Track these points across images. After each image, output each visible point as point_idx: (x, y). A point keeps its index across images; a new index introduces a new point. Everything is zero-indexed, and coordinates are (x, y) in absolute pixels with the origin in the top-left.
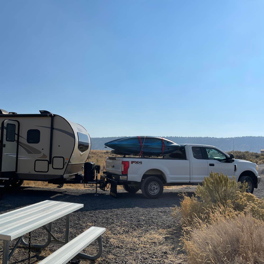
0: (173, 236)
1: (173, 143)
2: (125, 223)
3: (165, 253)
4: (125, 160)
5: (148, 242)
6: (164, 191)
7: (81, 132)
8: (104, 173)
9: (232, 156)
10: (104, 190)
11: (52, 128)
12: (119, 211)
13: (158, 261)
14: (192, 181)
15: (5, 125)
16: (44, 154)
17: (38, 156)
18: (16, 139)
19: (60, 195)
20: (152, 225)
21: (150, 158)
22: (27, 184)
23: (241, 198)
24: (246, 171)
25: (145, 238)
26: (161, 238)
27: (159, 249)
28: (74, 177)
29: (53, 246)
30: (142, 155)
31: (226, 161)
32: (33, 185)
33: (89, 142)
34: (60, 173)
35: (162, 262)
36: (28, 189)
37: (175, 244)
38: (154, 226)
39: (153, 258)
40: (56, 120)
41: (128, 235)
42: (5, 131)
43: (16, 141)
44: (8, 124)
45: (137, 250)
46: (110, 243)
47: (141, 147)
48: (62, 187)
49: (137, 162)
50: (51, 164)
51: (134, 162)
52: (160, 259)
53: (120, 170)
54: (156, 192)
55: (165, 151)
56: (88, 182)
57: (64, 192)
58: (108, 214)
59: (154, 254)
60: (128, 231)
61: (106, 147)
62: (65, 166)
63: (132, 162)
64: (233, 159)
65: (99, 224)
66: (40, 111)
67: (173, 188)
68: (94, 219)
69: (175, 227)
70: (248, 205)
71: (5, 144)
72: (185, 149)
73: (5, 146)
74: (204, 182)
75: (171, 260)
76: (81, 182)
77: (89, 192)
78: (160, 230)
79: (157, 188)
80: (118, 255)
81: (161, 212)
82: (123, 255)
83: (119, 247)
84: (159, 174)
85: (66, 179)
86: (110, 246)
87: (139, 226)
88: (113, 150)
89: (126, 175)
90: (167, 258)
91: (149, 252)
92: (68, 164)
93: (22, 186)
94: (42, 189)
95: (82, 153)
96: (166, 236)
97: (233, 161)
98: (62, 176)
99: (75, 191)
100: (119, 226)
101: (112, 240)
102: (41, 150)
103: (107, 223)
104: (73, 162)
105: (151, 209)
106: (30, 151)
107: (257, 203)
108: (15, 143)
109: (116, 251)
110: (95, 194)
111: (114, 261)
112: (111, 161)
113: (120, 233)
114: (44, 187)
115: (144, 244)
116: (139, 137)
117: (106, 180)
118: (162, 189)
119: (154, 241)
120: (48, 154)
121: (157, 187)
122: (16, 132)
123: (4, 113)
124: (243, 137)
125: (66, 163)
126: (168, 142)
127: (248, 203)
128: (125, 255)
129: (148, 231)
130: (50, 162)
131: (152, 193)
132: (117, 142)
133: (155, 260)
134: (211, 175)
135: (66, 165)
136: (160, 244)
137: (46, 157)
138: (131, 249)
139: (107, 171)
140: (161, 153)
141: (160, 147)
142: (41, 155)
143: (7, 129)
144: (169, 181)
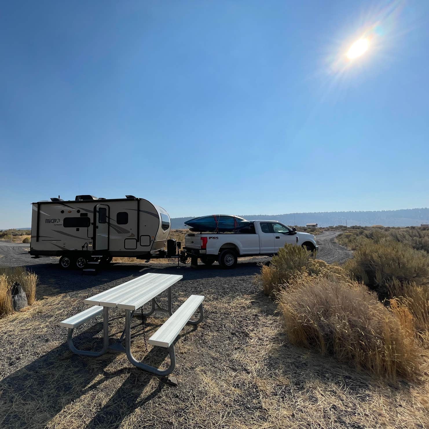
0: (258, 301)
1: (243, 220)
2: (212, 291)
3: (256, 315)
4: (204, 236)
5: (237, 306)
6: (238, 262)
7: (163, 213)
8: (184, 248)
9: (294, 229)
10: (185, 263)
11: (139, 210)
12: (203, 281)
13: (252, 323)
14: (262, 252)
15: (98, 209)
16: (132, 233)
17: (127, 236)
18: (107, 221)
19: (147, 268)
20: (236, 292)
21: (224, 234)
22: (115, 261)
23: (314, 265)
24: (306, 242)
25: (233, 303)
26: (248, 302)
27: (249, 313)
28: (158, 253)
29: (155, 314)
30: (218, 231)
31: (289, 234)
32: (121, 262)
33: (170, 222)
34: (147, 249)
35: (256, 323)
36: (118, 264)
37: (261, 307)
38: (238, 292)
39: (246, 320)
40: (141, 203)
41: (218, 302)
42: (97, 214)
43: (107, 222)
44: (100, 208)
45: (231, 314)
46: (205, 309)
47: (217, 224)
48: (149, 262)
49: (214, 238)
50: (139, 241)
51: (211, 237)
52: (254, 321)
53: (200, 246)
54: (231, 263)
55: (237, 227)
56: (172, 257)
57: (149, 266)
58: (194, 284)
59: (246, 317)
60: (218, 298)
61: (186, 226)
62: (152, 244)
63: (210, 238)
64: (295, 232)
65: (190, 293)
66: (126, 196)
67: (242, 259)
68: (184, 288)
69: (258, 293)
70: (321, 270)
71: (98, 226)
72: (254, 225)
73: (98, 227)
74: (279, 252)
75: (263, 322)
76: (165, 257)
77: (171, 265)
78: (245, 296)
79: (232, 260)
80: (216, 319)
81: (240, 280)
82: (220, 319)
83: (214, 312)
84: (232, 247)
85: (152, 255)
86: (206, 312)
87: (225, 293)
88: (192, 227)
89: (205, 249)
90: (259, 320)
91: (242, 316)
92: (154, 242)
93: (111, 262)
94: (129, 265)
95: (164, 232)
96: (252, 301)
97: (296, 233)
98: (149, 252)
99: (159, 265)
100: (208, 294)
101: (205, 306)
102: (130, 230)
103: (196, 292)
104: (158, 240)
105: (230, 278)
106: (120, 231)
107: (329, 268)
108: (106, 225)
109: (213, 316)
110: (177, 267)
111: (213, 325)
112: (190, 238)
113: (210, 300)
114: (131, 262)
115: (235, 309)
116: (214, 215)
117: (186, 254)
118: (236, 260)
119: (243, 306)
120: (136, 233)
121: (232, 258)
122: (107, 215)
123: (94, 199)
124: (290, 214)
125: (152, 240)
126: (239, 219)
127: (321, 269)
128: (221, 319)
129: (234, 297)
130: (138, 240)
131: (228, 264)
132: (195, 220)
133: (249, 322)
134: (286, 246)
135: (152, 242)
136: (248, 308)
137: (134, 236)
138: (225, 313)
139: (186, 246)
140: (234, 229)
141: (233, 224)
142: (130, 234)
143: (98, 212)
144: (242, 253)
